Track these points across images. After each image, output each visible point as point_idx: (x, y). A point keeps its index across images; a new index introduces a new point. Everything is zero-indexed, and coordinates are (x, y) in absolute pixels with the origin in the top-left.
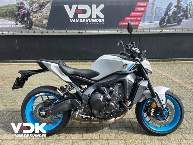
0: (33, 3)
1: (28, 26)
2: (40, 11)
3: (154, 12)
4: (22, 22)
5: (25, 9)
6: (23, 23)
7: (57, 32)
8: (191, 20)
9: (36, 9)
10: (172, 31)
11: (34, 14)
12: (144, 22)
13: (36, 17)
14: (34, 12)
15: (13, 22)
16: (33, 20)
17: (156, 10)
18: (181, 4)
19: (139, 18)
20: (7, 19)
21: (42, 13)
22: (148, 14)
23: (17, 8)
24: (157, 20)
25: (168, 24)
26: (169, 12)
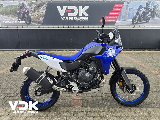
0: (32, 4)
1: (28, 22)
2: (38, 11)
3: (128, 12)
4: (23, 19)
5: (26, 8)
7: (51, 28)
8: (157, 19)
9: (35, 9)
10: (142, 27)
11: (33, 12)
12: (120, 20)
13: (34, 15)
15: (15, 19)
16: (32, 18)
17: (129, 11)
18: (149, 6)
19: (116, 17)
20: (11, 17)
21: (39, 12)
22: (123, 14)
23: (20, 8)
24: (130, 18)
25: (139, 22)
26: (140, 12)
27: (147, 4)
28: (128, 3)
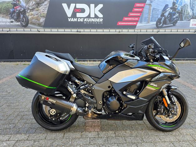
1: (23, 24)
2: (36, 9)
3: (151, 13)
4: (17, 20)
5: (21, 6)
6: (19, 21)
7: (54, 31)
8: (185, 21)
9: (33, 7)
11: (30, 11)
12: (141, 22)
13: (32, 15)
14: (31, 9)
15: (7, 20)
16: (29, 18)
17: (153, 11)
18: (176, 6)
19: (136, 19)
20: (1, 16)
21: (39, 11)
22: (145, 15)
23: (13, 5)
24: (154, 21)
25: (164, 25)
26: (165, 13)
27: (174, 4)
28: (151, 1)
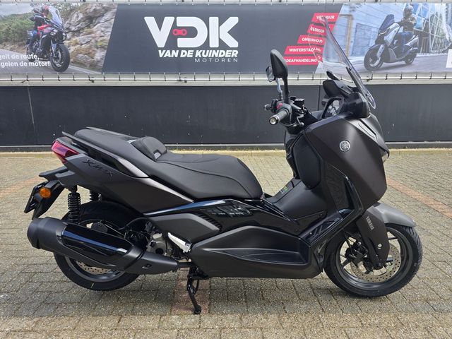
0: (71, 10)
1: (57, 65)
2: (87, 30)
3: (353, 35)
4: (44, 55)
5: (52, 24)
6: (47, 58)
7: (127, 80)
8: (435, 55)
9: (79, 25)
10: (393, 79)
11: (73, 36)
12: (328, 58)
13: (77, 44)
14: (74, 32)
15: (22, 55)
16: (70, 52)
17: (356, 31)
20: (9, 48)
21: (93, 35)
23: (34, 22)
24: (359, 53)
25: (385, 64)
26: (386, 35)
27: (407, 13)
28: (351, 8)
